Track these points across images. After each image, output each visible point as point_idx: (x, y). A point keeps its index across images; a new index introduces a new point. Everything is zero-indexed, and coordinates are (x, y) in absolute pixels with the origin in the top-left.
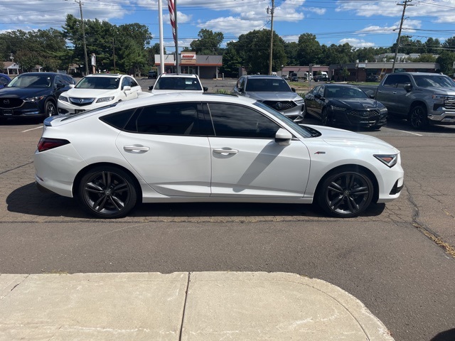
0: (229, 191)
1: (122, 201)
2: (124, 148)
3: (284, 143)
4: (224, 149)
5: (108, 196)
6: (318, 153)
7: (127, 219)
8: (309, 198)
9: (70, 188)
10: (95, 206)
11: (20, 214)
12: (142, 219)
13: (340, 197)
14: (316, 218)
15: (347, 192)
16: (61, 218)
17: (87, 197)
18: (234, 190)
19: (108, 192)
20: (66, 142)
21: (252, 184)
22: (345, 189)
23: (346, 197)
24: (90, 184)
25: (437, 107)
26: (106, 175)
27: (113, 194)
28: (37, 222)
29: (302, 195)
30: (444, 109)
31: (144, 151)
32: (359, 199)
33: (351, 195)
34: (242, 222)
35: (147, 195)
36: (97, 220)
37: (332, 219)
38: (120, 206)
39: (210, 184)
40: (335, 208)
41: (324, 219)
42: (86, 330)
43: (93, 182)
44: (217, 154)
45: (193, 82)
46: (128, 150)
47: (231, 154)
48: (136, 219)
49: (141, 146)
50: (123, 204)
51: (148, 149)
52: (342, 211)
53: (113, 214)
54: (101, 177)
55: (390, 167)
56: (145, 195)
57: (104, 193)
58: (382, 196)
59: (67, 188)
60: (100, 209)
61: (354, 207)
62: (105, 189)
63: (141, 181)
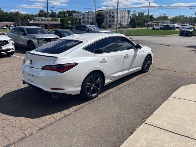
4: (126, 55)
9: (80, 89)
10: (90, 94)
13: (146, 65)
17: (87, 91)
21: (132, 67)
24: (88, 83)
26: (94, 76)
27: (95, 85)
31: (106, 61)
36: (91, 101)
39: (123, 70)
46: (101, 62)
47: (128, 56)
48: (103, 94)
49: (105, 59)
50: (99, 89)
52: (147, 70)
53: (96, 96)
55: (153, 53)
56: (106, 82)
62: (92, 84)
63: (105, 76)
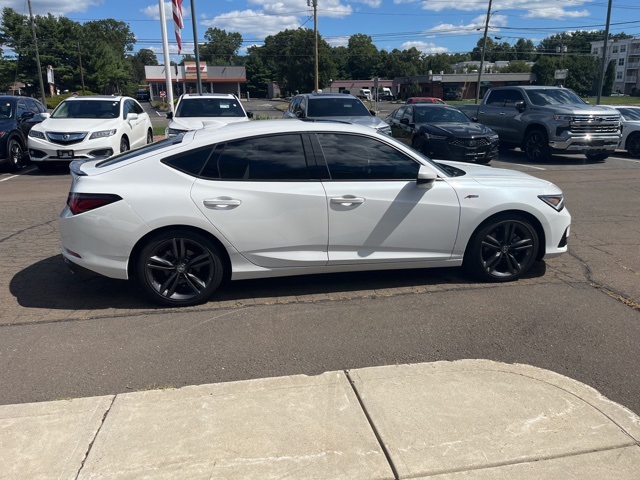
0: (353, 256)
1: (202, 280)
2: (205, 202)
3: (425, 185)
4: (345, 197)
5: (182, 274)
6: (470, 197)
7: (209, 305)
8: (457, 259)
9: (124, 265)
10: (162, 290)
11: (43, 310)
12: (231, 303)
13: (498, 255)
14: (467, 285)
15: (505, 248)
16: (111, 311)
17: (151, 277)
18: (359, 254)
19: (181, 268)
20: (115, 198)
21: (383, 245)
22: (503, 244)
23: (504, 255)
24: (155, 258)
25: (560, 131)
26: (178, 243)
27: (188, 270)
28: (77, 319)
29: (449, 255)
30: (570, 133)
31: (233, 206)
32: (520, 256)
33: (511, 251)
34: (374, 298)
35: (239, 269)
36: (167, 310)
37: (487, 285)
38: (200, 287)
39: (327, 248)
40: (491, 270)
41: (477, 285)
42: (254, 461)
43: (159, 256)
44: (335, 204)
45: (231, 106)
46: (210, 206)
47: (355, 205)
48: (223, 304)
49: (229, 199)
50: (204, 284)
51: (239, 203)
52: (500, 274)
53: (189, 300)
54: (169, 247)
55: (559, 211)
56: (236, 269)
57: (175, 271)
58: (549, 250)
59: (120, 267)
60: (170, 294)
61: (515, 267)
62: (176, 263)
63: (231, 250)
